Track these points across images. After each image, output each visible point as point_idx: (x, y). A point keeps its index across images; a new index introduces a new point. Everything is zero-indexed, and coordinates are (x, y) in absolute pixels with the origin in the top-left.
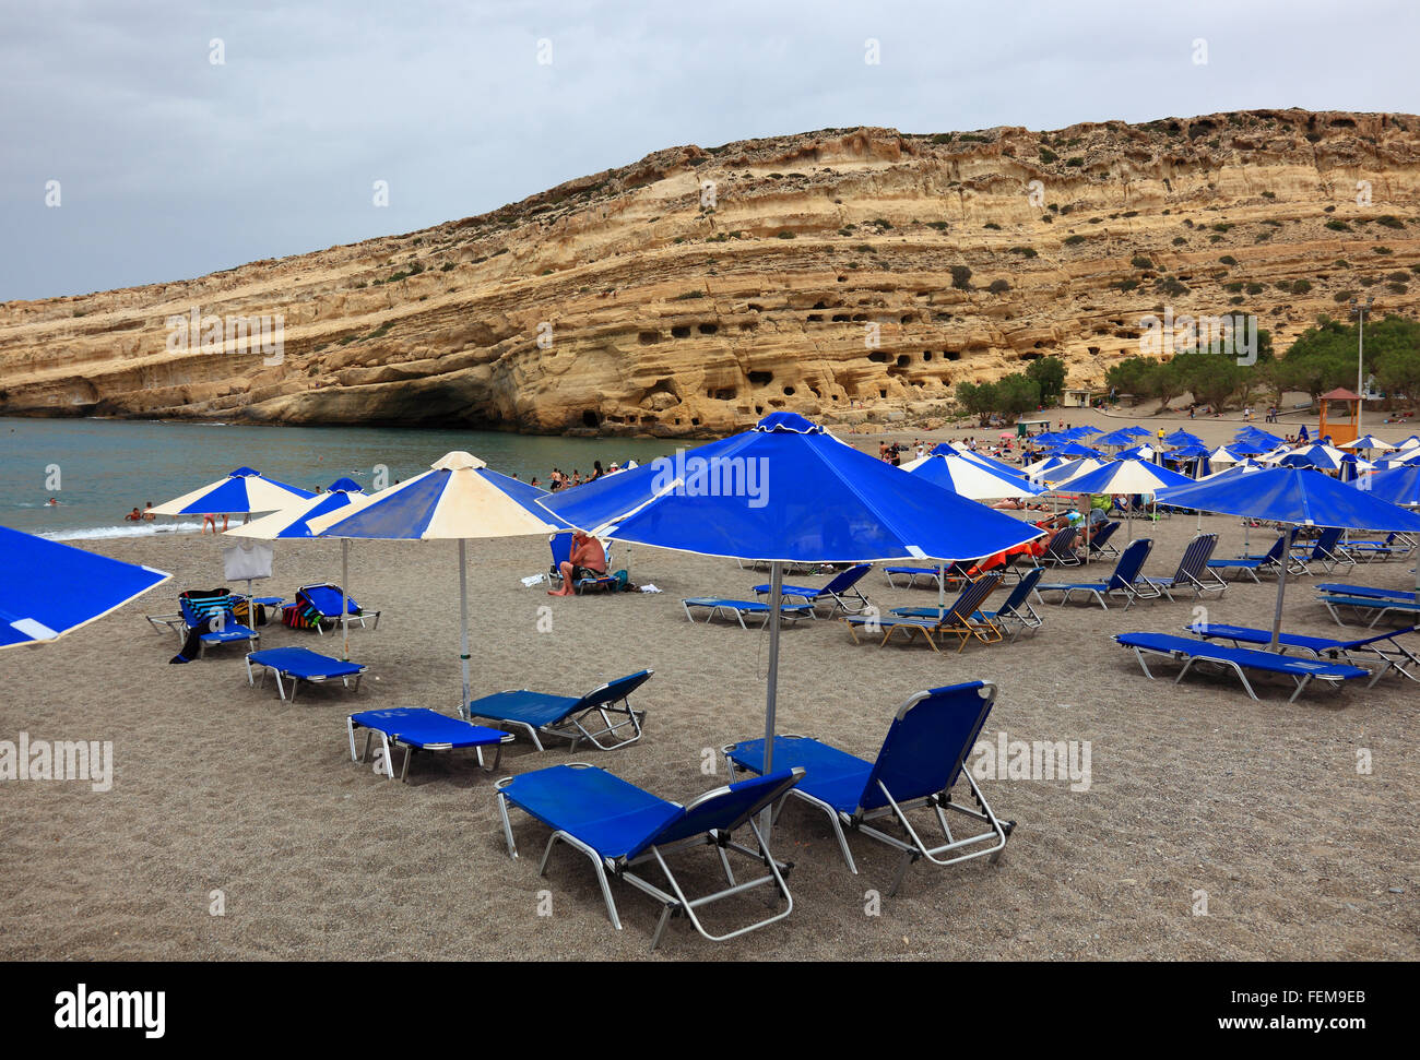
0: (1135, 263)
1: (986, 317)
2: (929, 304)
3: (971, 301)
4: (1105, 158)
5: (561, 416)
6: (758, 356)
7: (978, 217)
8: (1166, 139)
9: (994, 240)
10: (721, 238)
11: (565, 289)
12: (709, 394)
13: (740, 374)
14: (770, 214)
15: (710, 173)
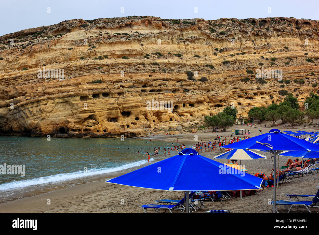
0: (248, 72)
1: (202, 91)
2: (181, 86)
3: (195, 84)
4: (233, 33)
5: (51, 129)
6: (127, 105)
7: (192, 52)
8: (252, 26)
9: (199, 62)
10: (100, 58)
12: (108, 120)
13: (119, 113)
14: (118, 49)
15: (91, 31)
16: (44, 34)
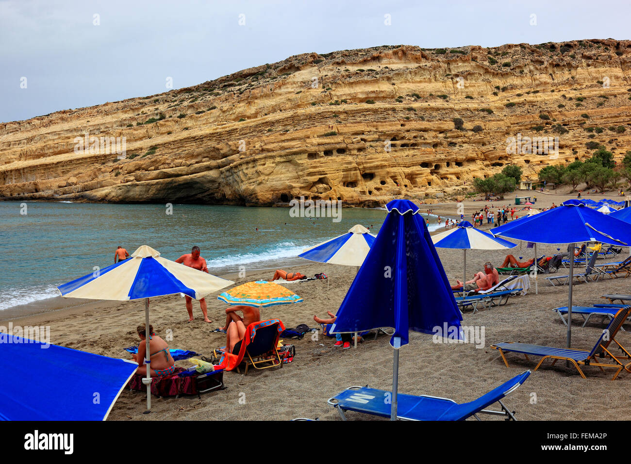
0: (542, 117)
1: (474, 144)
2: (445, 138)
3: (464, 136)
4: (521, 63)
5: (270, 196)
6: (368, 165)
7: (462, 92)
8: (550, 54)
9: (473, 105)
10: (337, 103)
11: (258, 129)
12: (344, 185)
13: (359, 175)
14: (360, 90)
15: (326, 68)
16: (267, 74)
